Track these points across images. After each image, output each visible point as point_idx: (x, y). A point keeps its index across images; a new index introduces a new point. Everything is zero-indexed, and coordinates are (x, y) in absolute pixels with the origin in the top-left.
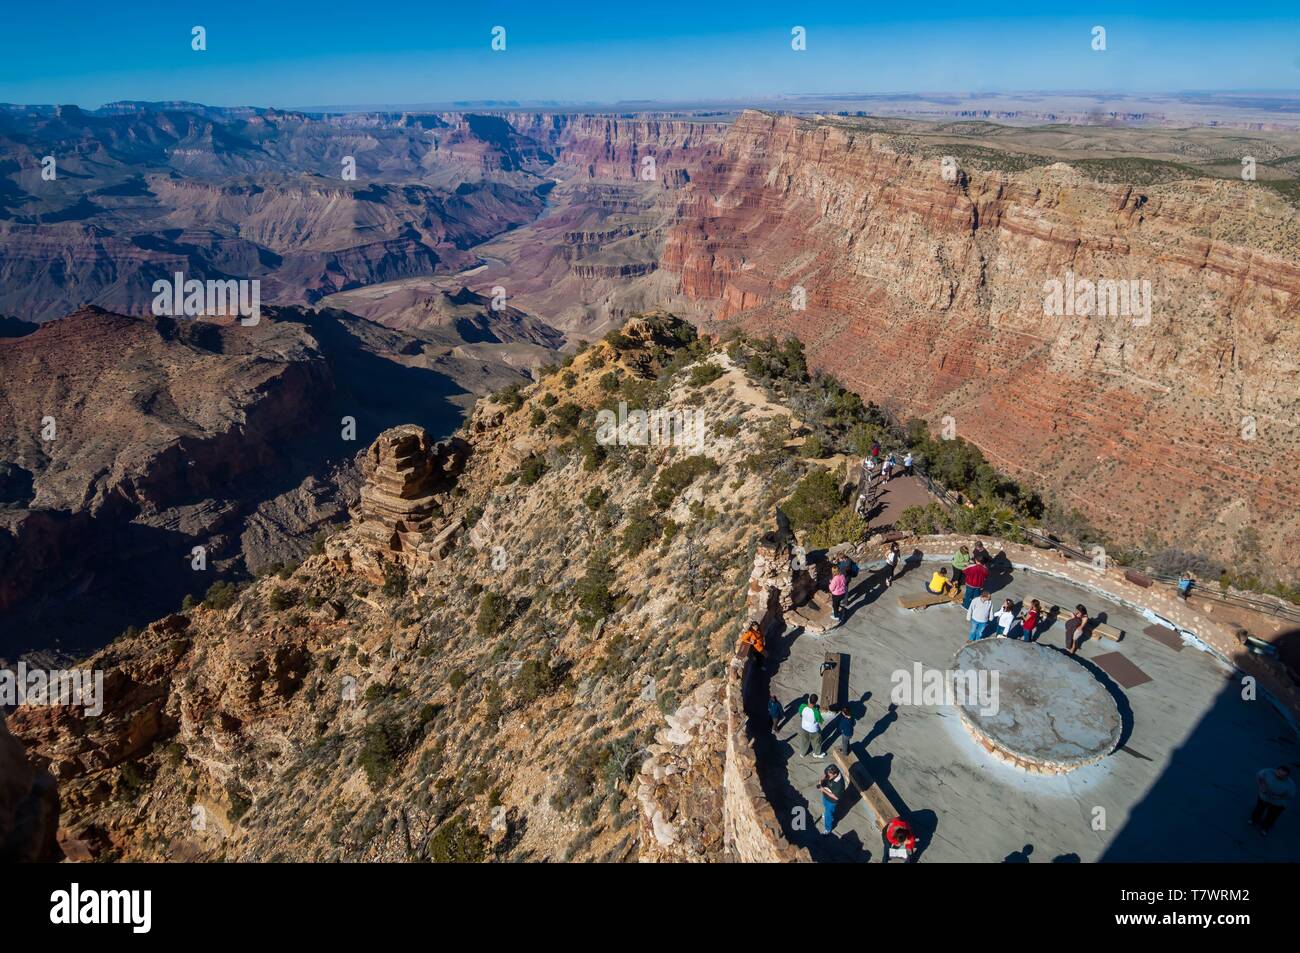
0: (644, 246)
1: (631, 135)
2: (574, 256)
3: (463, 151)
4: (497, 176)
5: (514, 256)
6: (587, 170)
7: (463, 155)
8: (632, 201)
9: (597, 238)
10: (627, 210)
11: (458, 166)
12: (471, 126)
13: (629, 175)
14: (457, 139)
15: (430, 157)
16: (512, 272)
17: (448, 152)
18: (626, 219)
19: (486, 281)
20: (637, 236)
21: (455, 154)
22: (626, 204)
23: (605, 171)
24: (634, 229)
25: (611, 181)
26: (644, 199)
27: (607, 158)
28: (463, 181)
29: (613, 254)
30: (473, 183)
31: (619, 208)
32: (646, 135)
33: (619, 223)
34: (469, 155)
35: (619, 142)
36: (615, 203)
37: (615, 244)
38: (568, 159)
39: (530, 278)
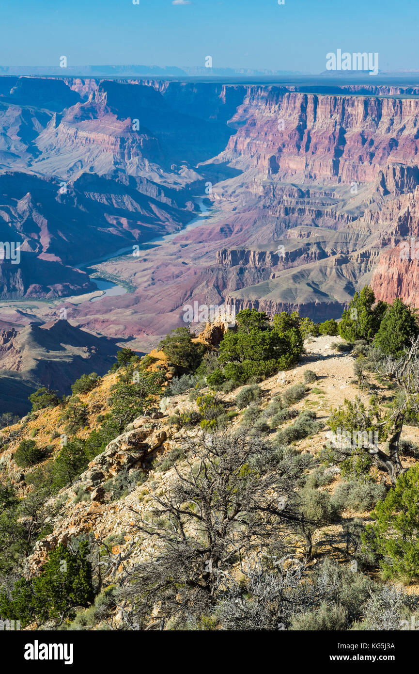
0: (340, 275)
1: (337, 117)
2: (231, 284)
3: (91, 131)
4: (134, 166)
5: (143, 280)
6: (266, 163)
7: (92, 136)
8: (329, 209)
9: (268, 259)
10: (320, 222)
11: (82, 149)
12: (109, 97)
13: (328, 172)
14: (89, 113)
15: (45, 138)
16: (137, 301)
17: (72, 131)
18: (316, 234)
19: (98, 312)
20: (332, 260)
21: (81, 134)
22: (319, 214)
23: (292, 166)
24: (328, 250)
25: (300, 180)
26: (347, 208)
27: (299, 147)
28: (87, 170)
29: (291, 284)
30: (100, 174)
31: (308, 217)
32: (361, 116)
33: (306, 240)
34: (100, 136)
35: (318, 124)
36: (302, 211)
37: (295, 271)
38: (240, 147)
39: (161, 312)
